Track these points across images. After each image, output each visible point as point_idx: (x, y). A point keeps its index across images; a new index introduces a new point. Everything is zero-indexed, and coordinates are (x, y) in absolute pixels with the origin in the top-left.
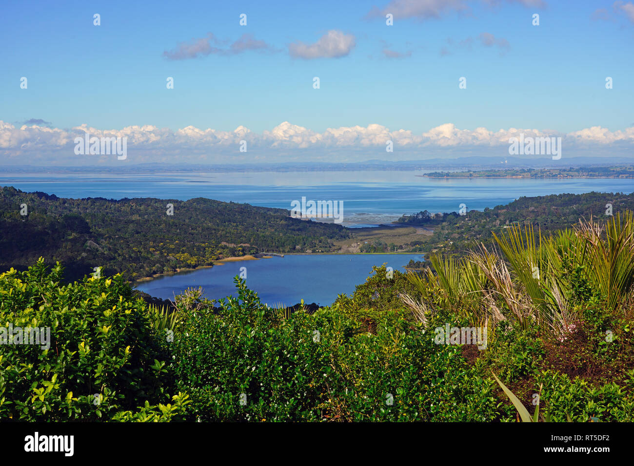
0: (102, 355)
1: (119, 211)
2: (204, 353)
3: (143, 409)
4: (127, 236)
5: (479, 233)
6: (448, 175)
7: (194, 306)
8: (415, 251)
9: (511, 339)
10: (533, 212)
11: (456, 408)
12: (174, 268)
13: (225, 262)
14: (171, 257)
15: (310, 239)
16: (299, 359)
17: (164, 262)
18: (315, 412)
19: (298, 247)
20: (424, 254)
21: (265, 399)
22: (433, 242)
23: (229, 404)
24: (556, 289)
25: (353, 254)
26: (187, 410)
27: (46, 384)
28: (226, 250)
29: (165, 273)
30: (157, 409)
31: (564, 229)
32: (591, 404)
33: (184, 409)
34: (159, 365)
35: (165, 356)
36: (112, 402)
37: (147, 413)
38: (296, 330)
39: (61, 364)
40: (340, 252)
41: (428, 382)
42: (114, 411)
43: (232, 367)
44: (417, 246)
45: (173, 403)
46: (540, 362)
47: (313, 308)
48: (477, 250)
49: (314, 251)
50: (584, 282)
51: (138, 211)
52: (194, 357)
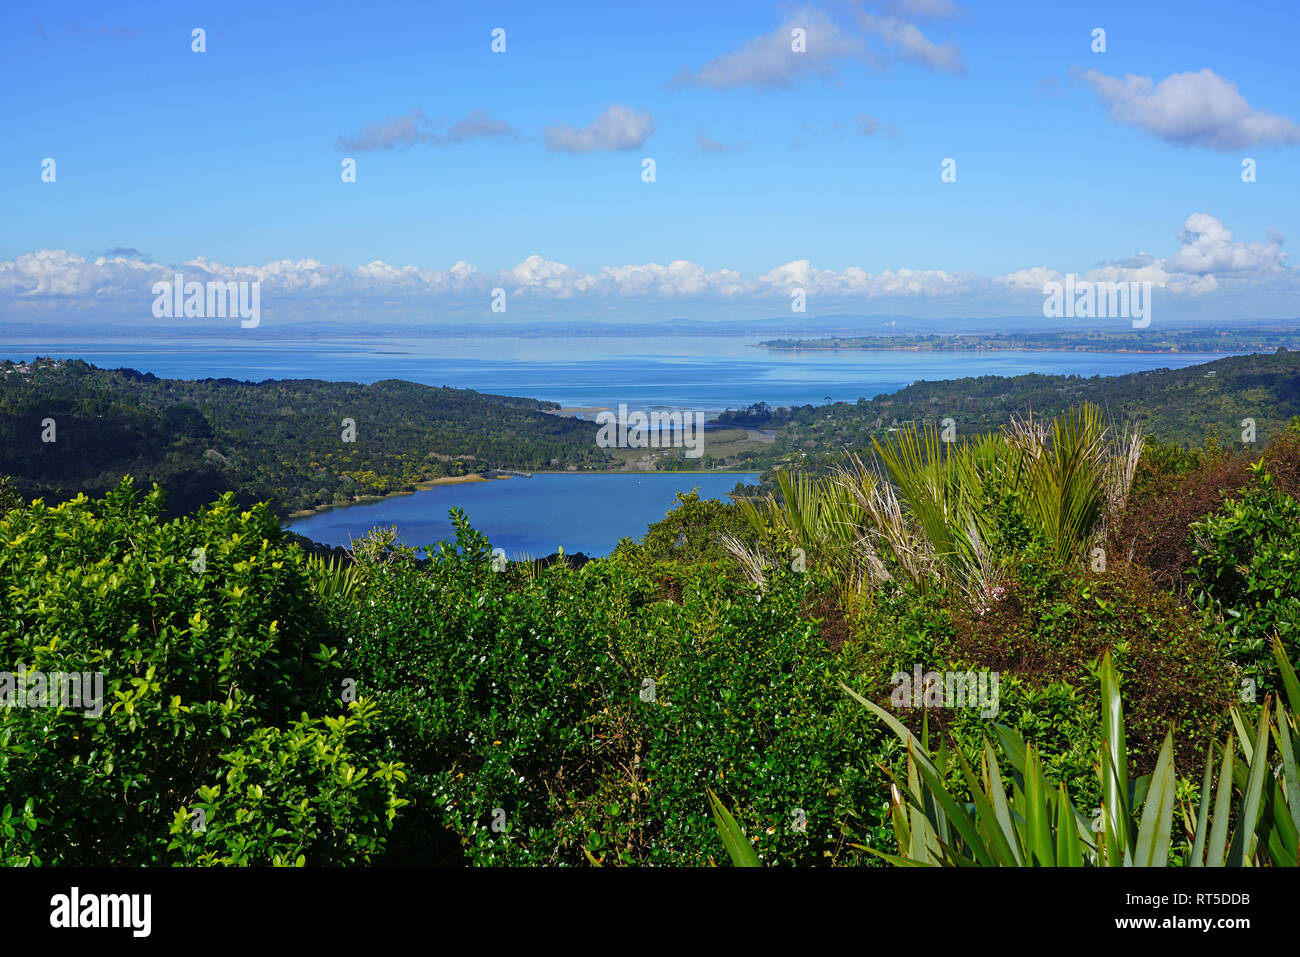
0: (231, 635)
1: (259, 401)
2: (401, 633)
3: (299, 726)
4: (272, 441)
5: (849, 439)
6: (799, 344)
7: (384, 557)
8: (744, 467)
9: (901, 610)
10: (936, 405)
11: (815, 723)
12: (350, 495)
13: (434, 485)
14: (345, 476)
15: (574, 448)
16: (556, 643)
17: (335, 485)
18: (582, 729)
19: (554, 461)
20: (759, 473)
21: (500, 708)
22: (775, 454)
23: (440, 717)
24: (974, 531)
25: (643, 472)
26: (372, 727)
27: (136, 682)
28: (436, 466)
29: (335, 503)
30: (322, 726)
31: (986, 433)
32: (1028, 716)
33: (367, 725)
34: (326, 653)
35: (336, 639)
36: (248, 713)
37: (305, 731)
38: (552, 596)
39: (162, 650)
40: (623, 469)
41: (765, 681)
42: (250, 728)
43: (448, 656)
44: (749, 459)
45: (348, 714)
46: (947, 648)
47: (578, 560)
48: (847, 464)
49: (580, 468)
50: (1019, 519)
51: (290, 401)
52: (384, 641)
